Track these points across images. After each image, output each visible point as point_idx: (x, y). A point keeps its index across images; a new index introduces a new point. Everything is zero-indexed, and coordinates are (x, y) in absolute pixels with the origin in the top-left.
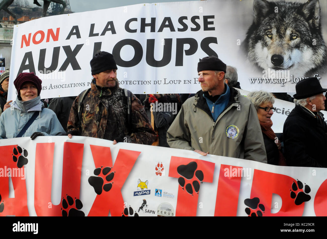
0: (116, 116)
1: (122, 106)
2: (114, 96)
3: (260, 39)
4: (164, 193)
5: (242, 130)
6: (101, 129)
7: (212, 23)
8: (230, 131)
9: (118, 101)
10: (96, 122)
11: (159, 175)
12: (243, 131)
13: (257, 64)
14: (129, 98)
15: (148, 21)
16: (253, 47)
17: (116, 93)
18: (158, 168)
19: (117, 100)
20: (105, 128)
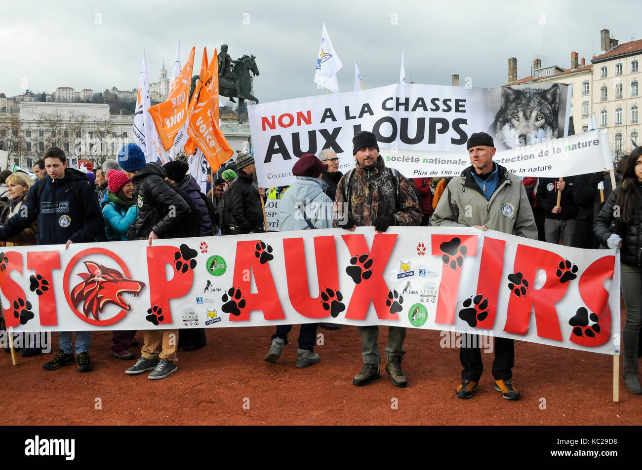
0: (387, 199)
1: (391, 186)
2: (382, 176)
3: (508, 122)
4: (428, 272)
5: (517, 207)
6: (373, 212)
7: (463, 106)
8: (505, 209)
9: (387, 181)
10: (368, 205)
11: (421, 255)
12: (517, 209)
13: (505, 143)
14: (398, 178)
15: (402, 101)
16: (501, 129)
17: (383, 173)
18: (419, 248)
19: (385, 180)
20: (377, 211)
